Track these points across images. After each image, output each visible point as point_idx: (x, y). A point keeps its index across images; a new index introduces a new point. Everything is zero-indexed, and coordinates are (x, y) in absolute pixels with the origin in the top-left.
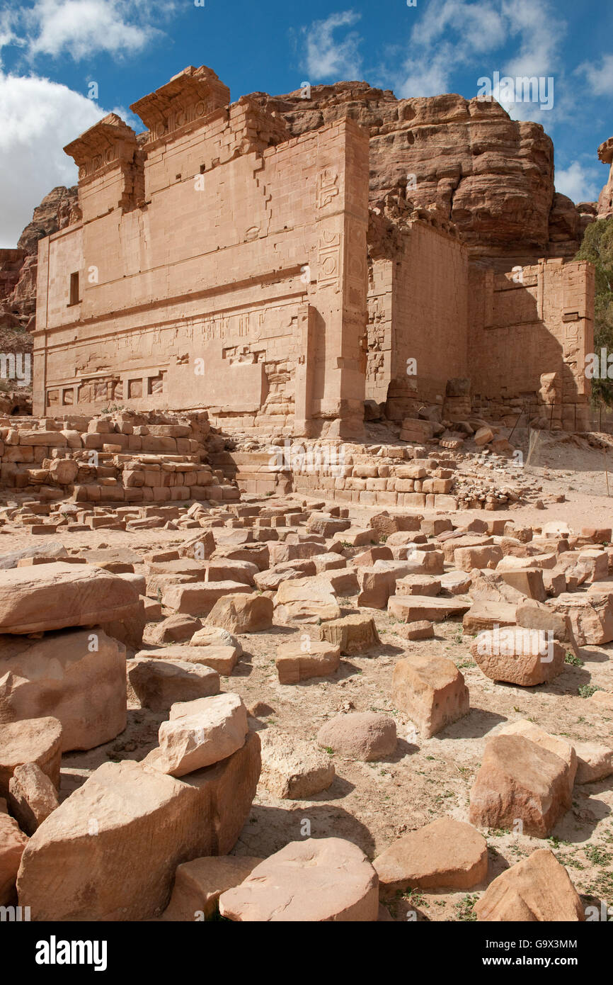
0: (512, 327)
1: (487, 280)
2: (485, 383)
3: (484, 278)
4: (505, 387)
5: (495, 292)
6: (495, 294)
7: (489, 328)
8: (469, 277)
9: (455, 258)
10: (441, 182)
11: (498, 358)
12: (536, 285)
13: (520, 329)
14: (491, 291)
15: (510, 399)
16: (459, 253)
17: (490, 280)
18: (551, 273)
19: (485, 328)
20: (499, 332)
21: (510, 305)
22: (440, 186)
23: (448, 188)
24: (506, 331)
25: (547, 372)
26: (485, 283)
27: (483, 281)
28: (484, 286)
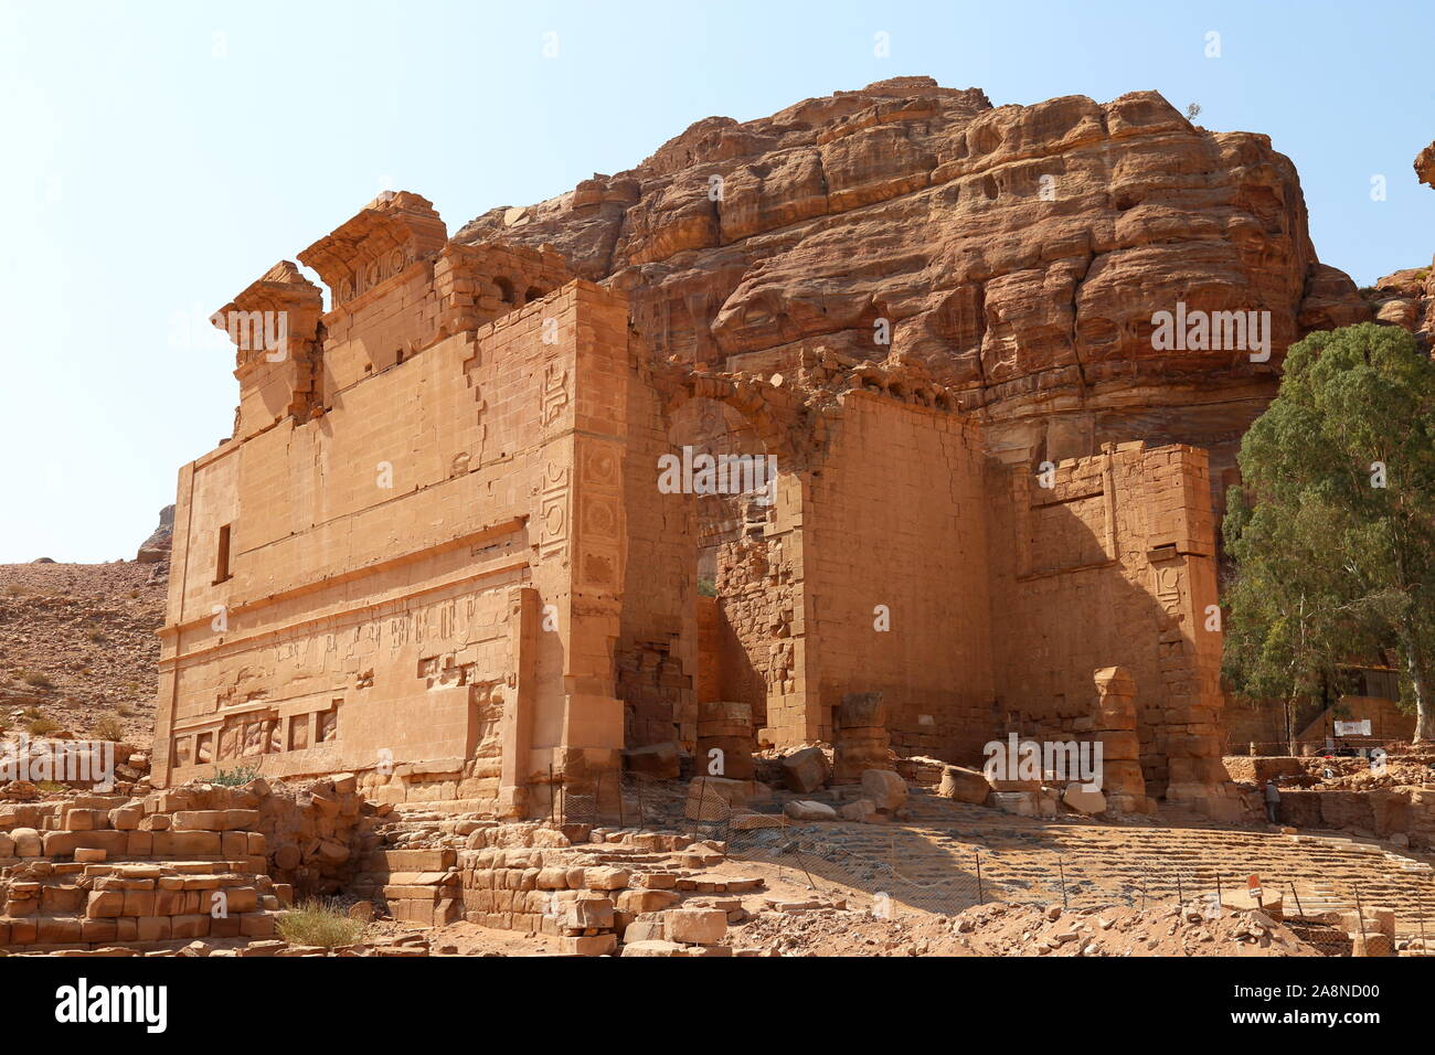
0: (1065, 576)
1: (1016, 487)
2: (1025, 688)
3: (1011, 484)
4: (1062, 695)
5: (1032, 508)
6: (1035, 513)
7: (1026, 578)
8: (985, 481)
9: (949, 451)
10: (1053, 268)
11: (1045, 637)
12: (1101, 494)
13: (1081, 578)
14: (1025, 507)
15: (1073, 718)
16: (958, 439)
17: (1021, 486)
18: (1125, 470)
19: (1019, 579)
20: (1043, 586)
21: (1060, 533)
22: (1050, 276)
23: (1066, 279)
24: (1054, 584)
25: (1102, 666)
26: (1013, 492)
27: (1010, 490)
28: (1012, 499)
